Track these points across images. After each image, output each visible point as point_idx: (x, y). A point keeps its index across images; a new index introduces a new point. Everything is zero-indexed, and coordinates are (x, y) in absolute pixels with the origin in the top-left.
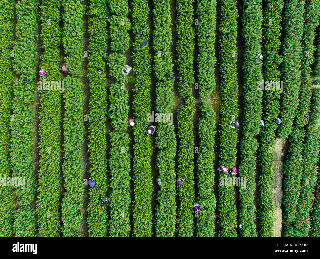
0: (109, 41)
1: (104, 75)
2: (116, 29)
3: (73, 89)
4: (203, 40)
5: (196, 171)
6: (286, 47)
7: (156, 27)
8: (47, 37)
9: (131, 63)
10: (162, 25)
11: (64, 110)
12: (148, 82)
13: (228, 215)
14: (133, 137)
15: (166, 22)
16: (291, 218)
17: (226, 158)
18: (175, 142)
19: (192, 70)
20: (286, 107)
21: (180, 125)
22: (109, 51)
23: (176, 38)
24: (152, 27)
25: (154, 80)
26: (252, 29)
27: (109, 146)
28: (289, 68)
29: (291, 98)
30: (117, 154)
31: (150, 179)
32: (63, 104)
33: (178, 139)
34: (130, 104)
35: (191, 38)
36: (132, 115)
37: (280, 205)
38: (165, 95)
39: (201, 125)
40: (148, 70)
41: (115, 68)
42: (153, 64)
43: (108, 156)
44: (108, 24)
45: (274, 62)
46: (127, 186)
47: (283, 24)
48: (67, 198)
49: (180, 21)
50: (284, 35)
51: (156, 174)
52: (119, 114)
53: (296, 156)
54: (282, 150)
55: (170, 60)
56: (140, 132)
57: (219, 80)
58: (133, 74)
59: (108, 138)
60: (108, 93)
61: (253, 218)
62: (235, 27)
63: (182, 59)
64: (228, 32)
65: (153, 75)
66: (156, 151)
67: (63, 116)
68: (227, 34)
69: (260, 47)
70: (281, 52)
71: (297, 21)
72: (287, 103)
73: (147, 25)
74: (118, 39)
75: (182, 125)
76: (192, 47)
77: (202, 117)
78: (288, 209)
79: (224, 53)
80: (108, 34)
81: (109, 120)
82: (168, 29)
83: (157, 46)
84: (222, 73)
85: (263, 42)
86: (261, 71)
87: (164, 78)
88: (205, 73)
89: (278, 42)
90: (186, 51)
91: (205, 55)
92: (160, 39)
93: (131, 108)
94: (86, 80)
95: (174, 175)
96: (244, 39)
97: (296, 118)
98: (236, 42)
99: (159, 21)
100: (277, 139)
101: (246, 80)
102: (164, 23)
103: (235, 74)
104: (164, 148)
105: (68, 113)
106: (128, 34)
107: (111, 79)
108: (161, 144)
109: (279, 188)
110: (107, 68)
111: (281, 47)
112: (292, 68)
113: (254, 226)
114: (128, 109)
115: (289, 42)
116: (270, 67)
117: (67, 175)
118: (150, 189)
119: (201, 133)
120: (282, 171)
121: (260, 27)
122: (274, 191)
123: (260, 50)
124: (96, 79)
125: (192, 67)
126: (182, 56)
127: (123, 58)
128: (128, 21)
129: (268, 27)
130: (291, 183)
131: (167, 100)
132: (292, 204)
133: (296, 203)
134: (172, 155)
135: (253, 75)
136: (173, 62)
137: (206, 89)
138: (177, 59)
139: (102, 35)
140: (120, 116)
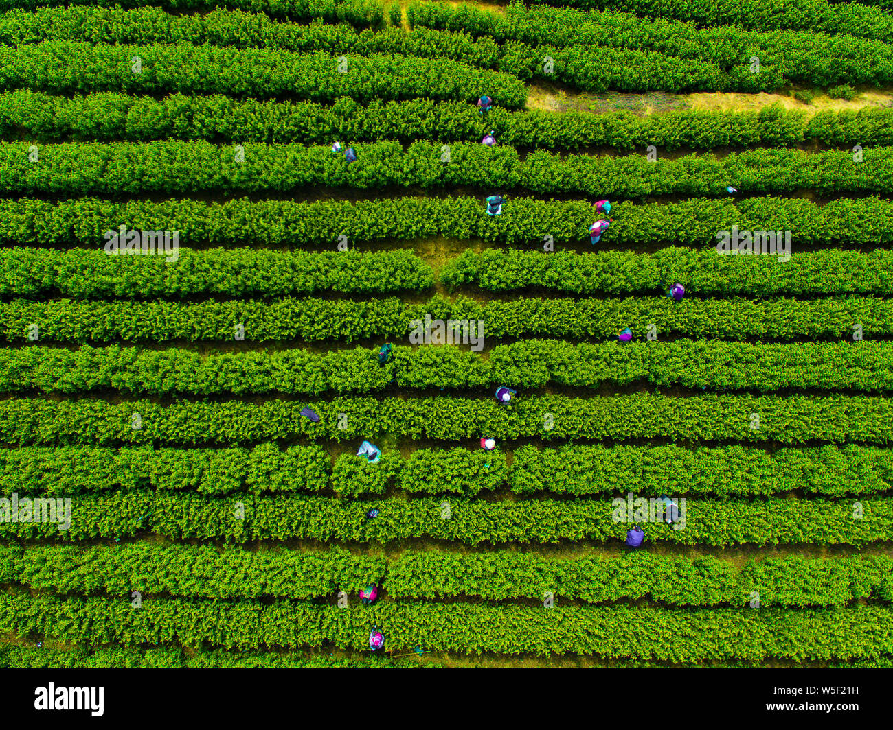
0: (303, 492)
1: (381, 504)
2: (277, 478)
3: (414, 575)
4: (300, 279)
5: (601, 293)
6: (316, 88)
7: (271, 386)
8: (297, 632)
9: (354, 443)
10: (268, 373)
11: (463, 597)
12: (398, 404)
13: (705, 218)
14: (523, 440)
15: (260, 364)
16: (711, 70)
17: (571, 225)
18: (534, 342)
19: (370, 305)
20: (452, 86)
21: (496, 331)
22: (328, 492)
23: (296, 341)
24: (272, 395)
25: (392, 390)
26: (276, 167)
27: (544, 494)
28: (364, 81)
29: (433, 74)
30: (563, 475)
31: (623, 401)
32: (448, 599)
33: (529, 335)
34: (447, 445)
35: (298, 306)
36: (473, 442)
37: (681, 96)
38: (426, 365)
39: (494, 283)
40: (370, 404)
41: (365, 479)
42: (355, 393)
43: (566, 497)
44: (267, 493)
45: (351, 116)
46: (637, 452)
47: (262, 97)
48: (667, 591)
49: (259, 330)
50: (288, 94)
51: (608, 387)
52: (471, 472)
53: (567, 61)
54: (553, 93)
55: (347, 354)
56: (511, 423)
57: (391, 241)
58: (379, 439)
59: (526, 496)
60: (422, 495)
61: (712, 160)
62: (271, 205)
63: (344, 326)
64: (282, 221)
65: (380, 394)
66: (556, 386)
67: (476, 600)
68: (287, 224)
69: (316, 148)
70: (326, 100)
71: (257, 63)
72: (443, 85)
73: (268, 406)
74: (300, 472)
75: (495, 326)
76: (317, 304)
77: (477, 281)
78: (691, 79)
79: (331, 230)
80: (288, 494)
81: (485, 494)
82: (276, 359)
83: (316, 383)
84: (376, 234)
85: (305, 140)
86: (372, 146)
87: (388, 367)
88: (375, 274)
89: (304, 106)
90: (326, 317)
91: (335, 274)
92: (300, 377)
93: (456, 444)
94: (393, 546)
95: (612, 346)
96: (297, 184)
97: (478, 64)
98: (304, 204)
99: (259, 379)
100: (527, 106)
101: (390, 180)
102: (263, 369)
103: (377, 204)
104: (550, 367)
105: (470, 586)
106: (290, 450)
107: (392, 487)
108: (538, 375)
109: (641, 100)
110: (366, 496)
111: (315, 100)
112: (364, 73)
113: (732, 157)
114: (459, 450)
115: (305, 82)
116: (361, 125)
117: (612, 591)
118: (644, 400)
119: (514, 282)
120: (602, 94)
121: (271, 149)
122: (649, 111)
123: (324, 147)
124: (391, 522)
125: (363, 304)
126: (337, 326)
127: (342, 461)
128: (259, 451)
129: (270, 130)
130: (628, 72)
131: (439, 360)
132: (679, 68)
133: (676, 59)
134: (564, 350)
135: (380, 163)
136: (352, 346)
137: (412, 270)
138: (343, 338)
139: (290, 509)
140: (475, 469)
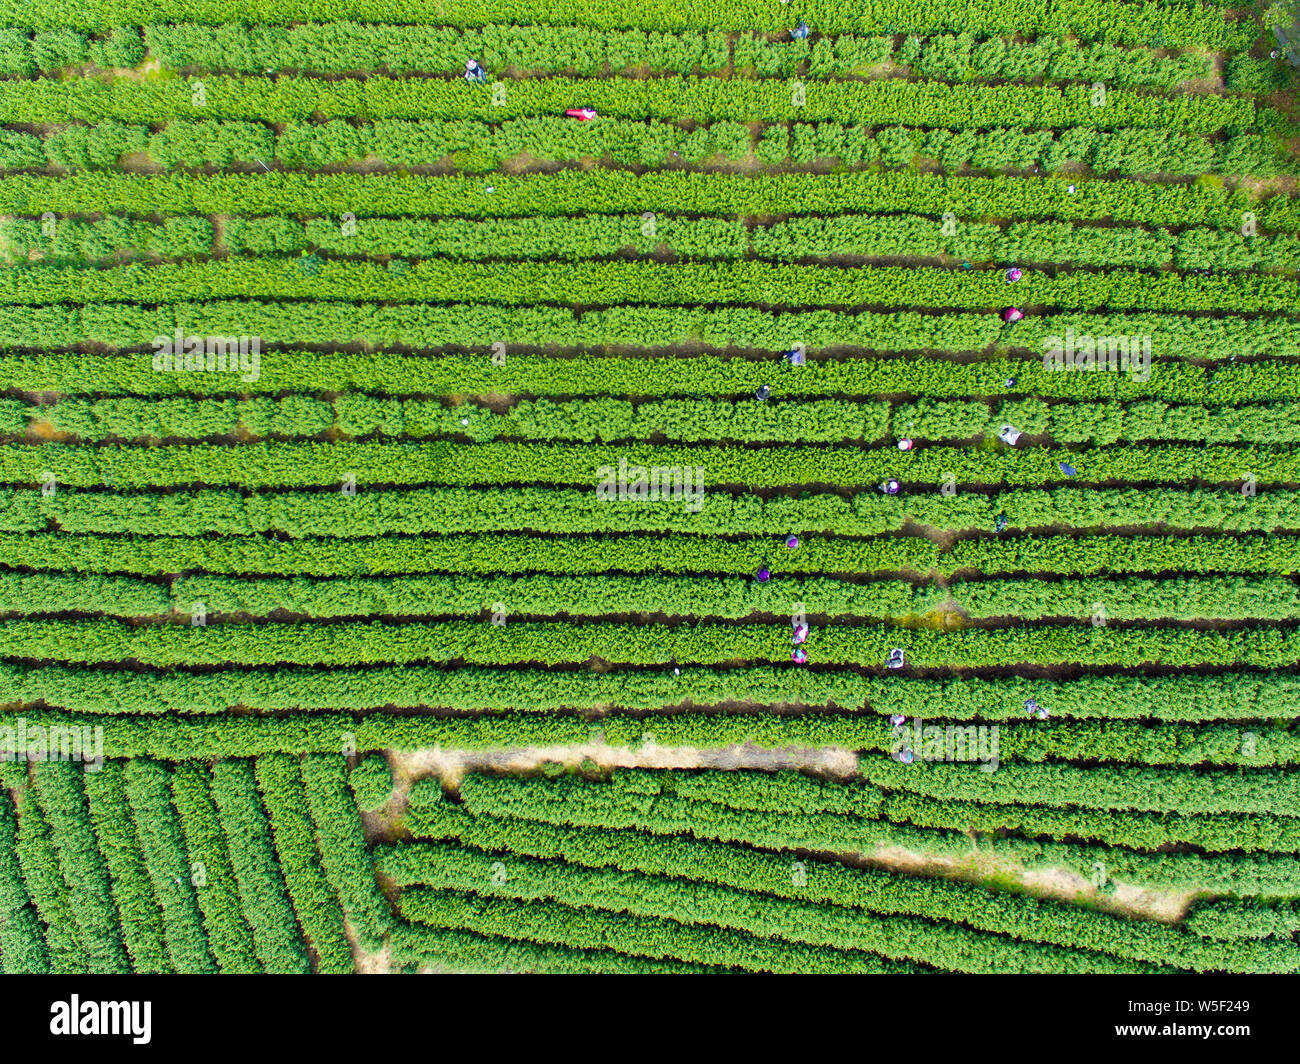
0: (1072, 402)
1: (1004, 392)
2: (1099, 415)
3: (977, 332)
4: (1078, 591)
5: (800, 577)
6: (1061, 772)
7: (1104, 494)
8: (1079, 284)
9: (1023, 444)
10: (1106, 506)
11: (937, 312)
12: (992, 478)
13: (706, 645)
14: (878, 445)
15: (1113, 514)
16: (685, 789)
17: (828, 639)
18: (866, 533)
19: (1015, 567)
20: (936, 771)
21: (897, 544)
22: (1052, 402)
23: (1078, 535)
24: (1100, 487)
25: (993, 491)
26: (1101, 694)
27: (862, 400)
28: (1018, 776)
29: (954, 782)
30: (848, 416)
31: (787, 480)
32: (948, 310)
33: (869, 539)
34: (944, 443)
35: (1079, 566)
36: (920, 445)
37: (705, 765)
38: (964, 513)
39: (901, 587)
40: (1015, 478)
41: (1020, 413)
42: (1027, 488)
43: (839, 396)
44: (1105, 401)
45: (1029, 743)
46: (779, 436)
47: (1113, 764)
48: (763, 320)
49: (1114, 544)
50: (1088, 766)
51: (798, 492)
52: (929, 419)
53: (821, 797)
54: (827, 770)
55: (1035, 523)
56: (888, 461)
57: (991, 626)
59: (877, 399)
60: (967, 399)
61: (697, 700)
62: (1103, 660)
63: (1037, 548)
64: (1094, 645)
65: (1005, 487)
66: (848, 494)
67: (922, 311)
68: (1088, 642)
69: (1063, 714)
70: (1052, 760)
71: (1118, 794)
72: (945, 772)
73: (1104, 477)
74: (1079, 420)
75: (901, 547)
76: (1062, 568)
77: (914, 588)
78: (701, 780)
79: (1048, 635)
80: (1086, 401)
81: (913, 400)
82: (1100, 519)
83: (1064, 496)
84: (1006, 632)
85: (1071, 721)
86: (1013, 715)
87: (1000, 511)
88: (1011, 594)
89: (1070, 755)
90: (1052, 556)
91: (1045, 594)
92: (1078, 503)
93: (936, 443)
94: (988, 356)
95: (797, 529)
96: (1077, 680)
97: (906, 794)
98: (1071, 661)
99: (1114, 502)
100: (854, 756)
101: (992, 683)
102: (1111, 511)
103: (1004, 661)
104: (854, 511)
105: (930, 323)
106: (1087, 439)
107: (995, 404)
108: (865, 504)
109: (746, 762)
110: (1018, 398)
111: (1062, 760)
112: (1018, 783)
113: (678, 702)
114: (934, 438)
115: (1074, 775)
116: (1019, 736)
117: (808, 319)
118: (770, 480)
119: (881, 588)
120: (781, 768)
121: (1104, 712)
122: (738, 751)
123: (1055, 714)
124: (997, 377)
125: (1021, 568)
126: (1044, 548)
127: (1039, 428)
128: (1112, 438)
129: (1103, 732)
130: (759, 785)
131: (954, 516)
132: (716, 791)
133: (715, 800)
134: (845, 526)
135: (1004, 698)
136: (1029, 529)
137: (975, 598)
138: (1035, 537)
139: (1084, 388)
140: (925, 422)
